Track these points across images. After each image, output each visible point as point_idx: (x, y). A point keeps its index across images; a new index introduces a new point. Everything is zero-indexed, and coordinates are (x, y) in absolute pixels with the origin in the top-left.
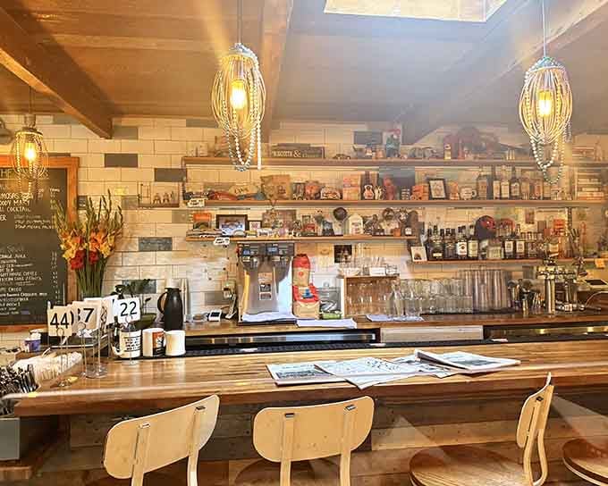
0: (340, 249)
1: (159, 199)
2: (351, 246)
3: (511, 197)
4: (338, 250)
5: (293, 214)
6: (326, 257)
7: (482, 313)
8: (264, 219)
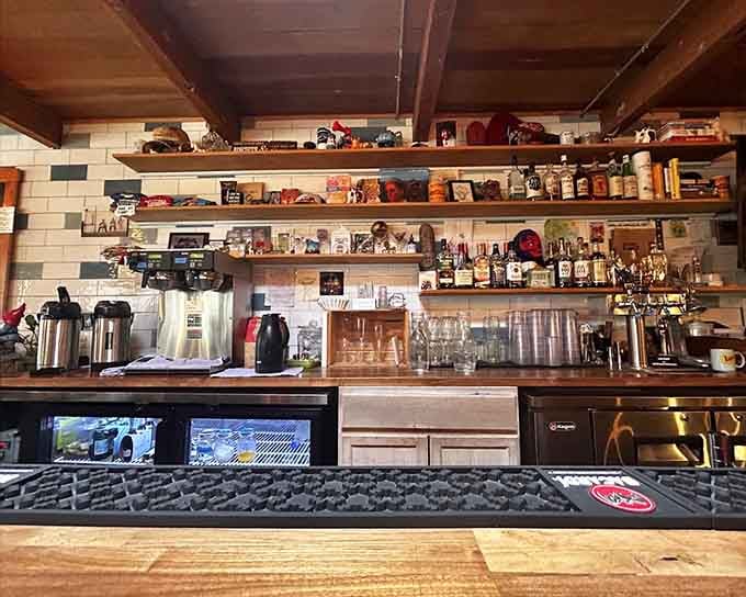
0: (328, 277)
1: (105, 227)
2: (342, 273)
3: (577, 198)
4: (325, 278)
5: (267, 231)
6: (309, 286)
7: (519, 367)
8: (228, 239)
